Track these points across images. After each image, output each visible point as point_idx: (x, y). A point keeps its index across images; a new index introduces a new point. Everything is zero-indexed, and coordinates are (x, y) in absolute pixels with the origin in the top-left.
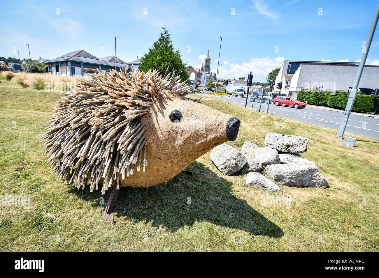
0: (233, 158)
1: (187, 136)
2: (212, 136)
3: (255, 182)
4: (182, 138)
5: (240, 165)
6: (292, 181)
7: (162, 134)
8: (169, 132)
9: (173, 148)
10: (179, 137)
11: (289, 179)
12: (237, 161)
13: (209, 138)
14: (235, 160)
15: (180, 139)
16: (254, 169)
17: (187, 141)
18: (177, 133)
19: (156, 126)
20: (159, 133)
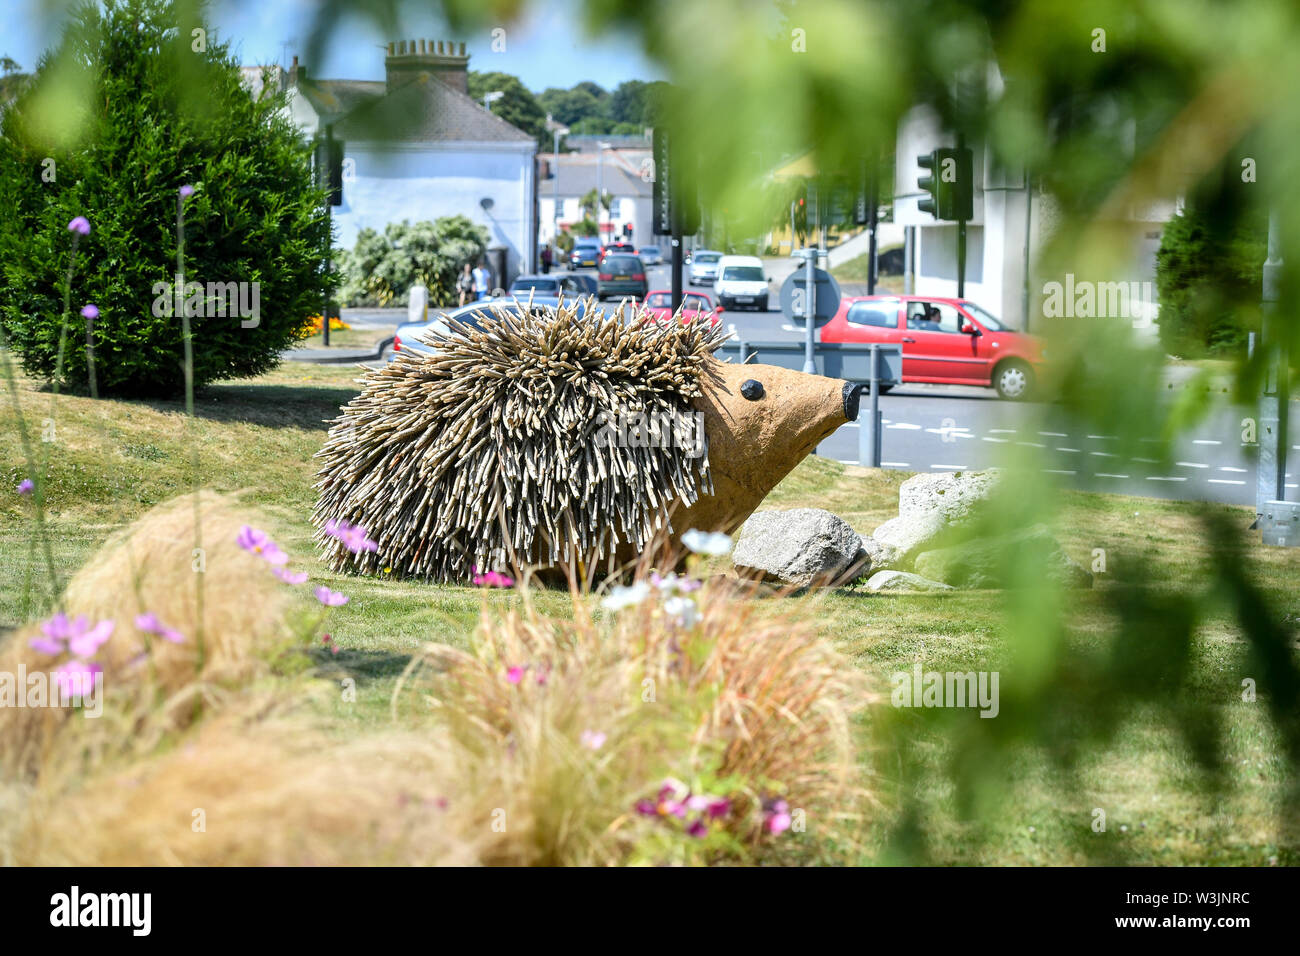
0: (822, 533)
1: (780, 420)
2: (821, 415)
3: (894, 582)
4: (772, 425)
5: (844, 551)
6: (990, 579)
7: (736, 424)
8: (747, 418)
9: (756, 447)
10: (765, 424)
11: (982, 574)
12: (832, 541)
13: (816, 420)
14: (829, 538)
15: (768, 428)
16: (886, 561)
17: (781, 428)
18: (762, 418)
19: (721, 410)
20: (729, 423)
